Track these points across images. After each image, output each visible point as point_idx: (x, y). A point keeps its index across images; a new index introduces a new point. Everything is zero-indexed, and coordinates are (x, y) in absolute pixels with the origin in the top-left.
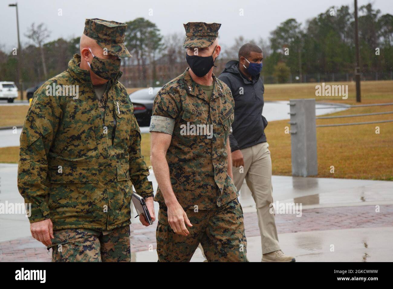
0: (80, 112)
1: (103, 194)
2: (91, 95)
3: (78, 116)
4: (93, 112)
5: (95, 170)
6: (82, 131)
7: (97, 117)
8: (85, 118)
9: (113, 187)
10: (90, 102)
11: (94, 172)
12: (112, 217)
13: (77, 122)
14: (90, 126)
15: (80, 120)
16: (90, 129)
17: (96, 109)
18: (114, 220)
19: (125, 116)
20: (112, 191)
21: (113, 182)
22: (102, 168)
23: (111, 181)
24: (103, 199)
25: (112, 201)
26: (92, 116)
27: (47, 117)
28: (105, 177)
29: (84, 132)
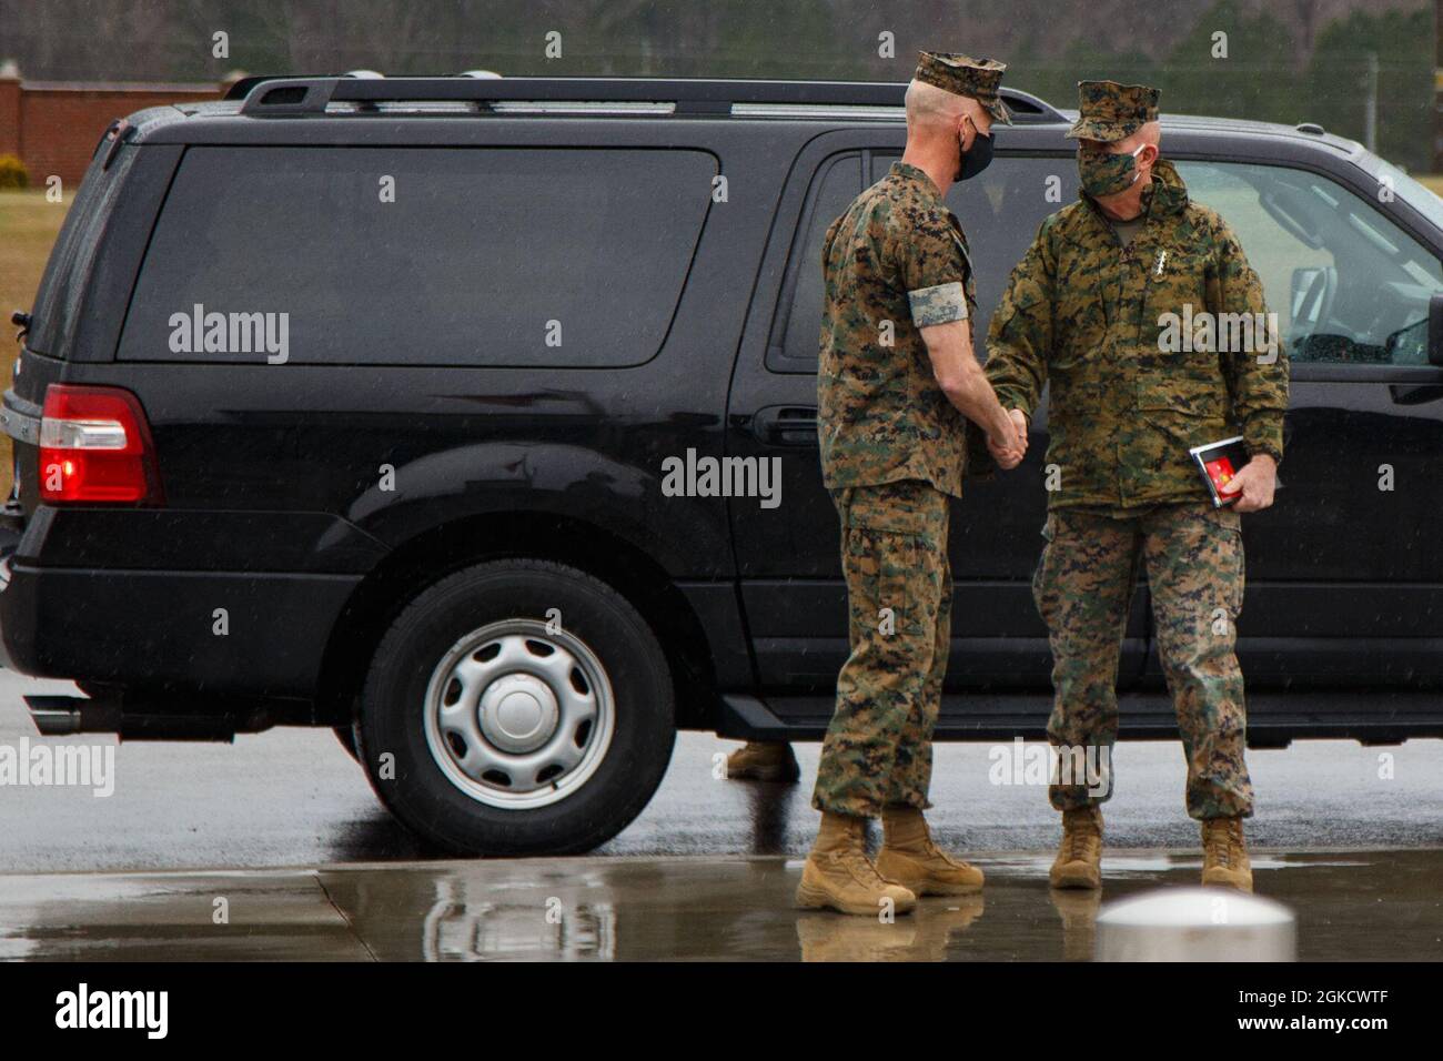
0: (1079, 270)
1: (1111, 436)
2: (1107, 237)
3: (1073, 279)
4: (1104, 272)
5: (1093, 386)
6: (1077, 308)
7: (1110, 282)
8: (1085, 283)
9: (1131, 422)
10: (1104, 252)
11: (1090, 391)
12: (1130, 481)
13: (1071, 291)
14: (1093, 299)
15: (1076, 287)
16: (1095, 305)
17: (1114, 266)
18: (1136, 488)
19: (1175, 280)
20: (1128, 429)
21: (1129, 411)
22: (1107, 383)
23: (1127, 409)
24: (1109, 446)
25: (1126, 449)
26: (1098, 279)
27: (1037, 276)
28: (1116, 401)
29: (1080, 310)
